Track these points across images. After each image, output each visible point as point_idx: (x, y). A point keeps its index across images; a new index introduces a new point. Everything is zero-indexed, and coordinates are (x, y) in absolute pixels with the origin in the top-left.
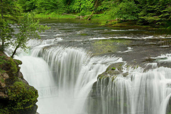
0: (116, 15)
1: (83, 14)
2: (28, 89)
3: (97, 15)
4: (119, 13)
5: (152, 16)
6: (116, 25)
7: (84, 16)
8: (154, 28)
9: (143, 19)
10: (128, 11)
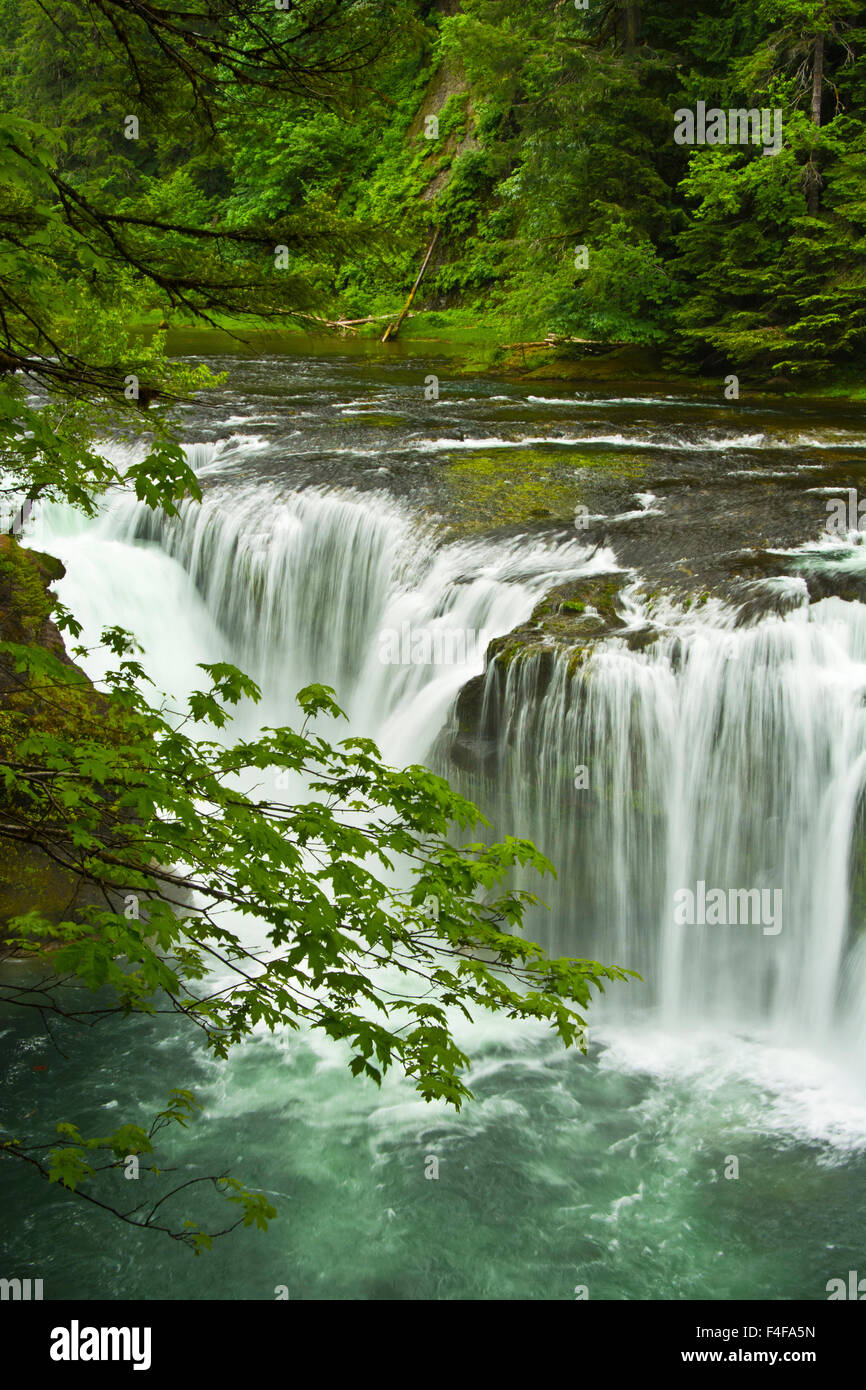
0: (552, 314)
1: (355, 305)
2: (100, 712)
3: (431, 314)
4: (569, 305)
5: (751, 327)
6: (550, 371)
7: (359, 317)
8: (760, 391)
9: (702, 339)
10: (618, 296)
